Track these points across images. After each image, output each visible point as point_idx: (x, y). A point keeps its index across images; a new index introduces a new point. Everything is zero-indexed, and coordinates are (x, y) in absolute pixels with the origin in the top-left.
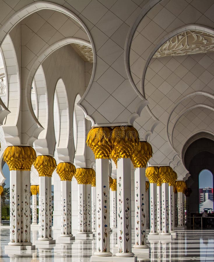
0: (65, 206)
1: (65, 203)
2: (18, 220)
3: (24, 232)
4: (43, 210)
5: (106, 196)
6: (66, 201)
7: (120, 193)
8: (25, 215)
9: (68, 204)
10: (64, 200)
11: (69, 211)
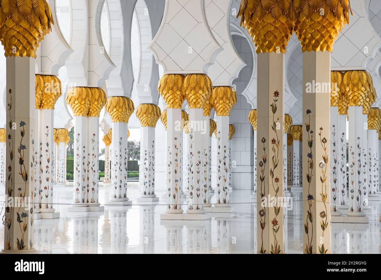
0: (146, 159)
1: (146, 154)
2: (83, 176)
3: (90, 190)
4: (116, 164)
5: (177, 149)
6: (147, 153)
7: (191, 145)
8: (92, 170)
9: (150, 157)
10: (146, 151)
11: (151, 165)
